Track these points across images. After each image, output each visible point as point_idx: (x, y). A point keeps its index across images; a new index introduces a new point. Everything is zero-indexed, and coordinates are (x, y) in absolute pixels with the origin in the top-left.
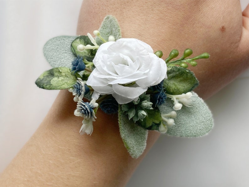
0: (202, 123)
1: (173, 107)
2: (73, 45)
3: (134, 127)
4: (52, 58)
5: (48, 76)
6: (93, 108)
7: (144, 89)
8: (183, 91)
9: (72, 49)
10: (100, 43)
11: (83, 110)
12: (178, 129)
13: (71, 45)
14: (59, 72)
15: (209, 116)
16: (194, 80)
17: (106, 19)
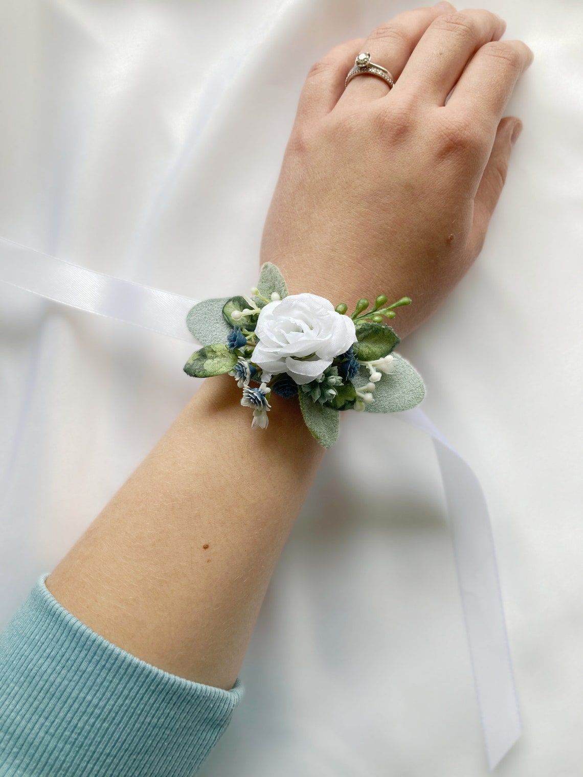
0: (411, 392)
1: (370, 378)
2: (225, 312)
3: (322, 410)
4: (201, 333)
5: (198, 359)
6: (264, 395)
7: (329, 360)
8: (380, 354)
9: (225, 316)
10: (261, 306)
11: (251, 400)
12: (380, 404)
13: (223, 311)
14: (213, 351)
15: (419, 382)
16: (394, 338)
17: (264, 268)
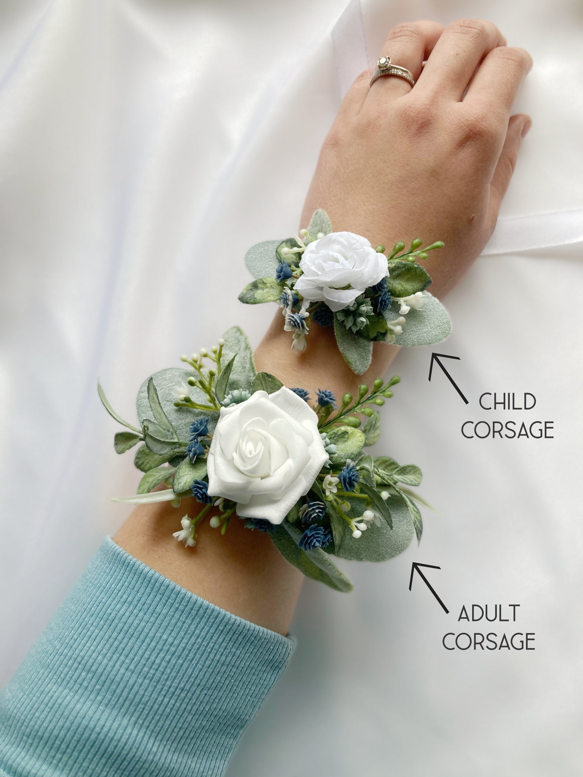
0: (438, 328)
1: (400, 312)
3: (355, 340)
4: (256, 269)
5: (251, 290)
6: (304, 319)
7: (361, 290)
8: (412, 291)
9: (278, 255)
10: (307, 244)
11: (292, 322)
12: (406, 337)
13: (277, 252)
14: (264, 283)
15: (446, 318)
16: (426, 277)
